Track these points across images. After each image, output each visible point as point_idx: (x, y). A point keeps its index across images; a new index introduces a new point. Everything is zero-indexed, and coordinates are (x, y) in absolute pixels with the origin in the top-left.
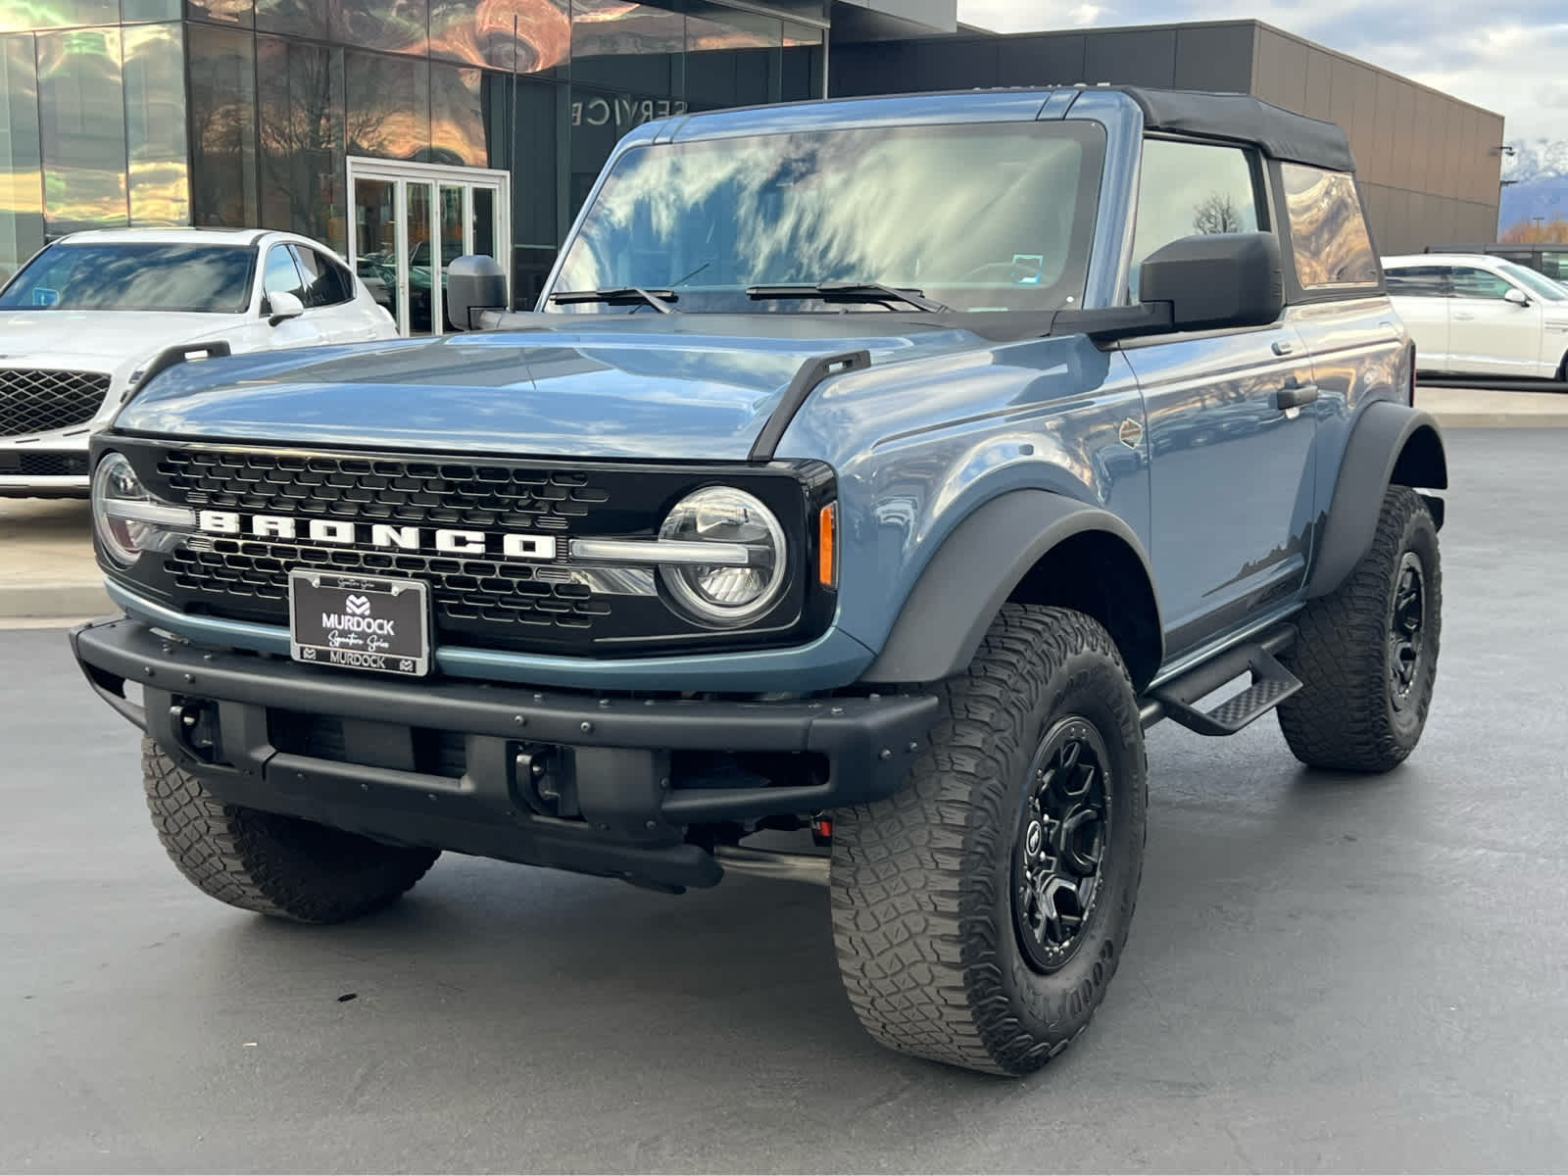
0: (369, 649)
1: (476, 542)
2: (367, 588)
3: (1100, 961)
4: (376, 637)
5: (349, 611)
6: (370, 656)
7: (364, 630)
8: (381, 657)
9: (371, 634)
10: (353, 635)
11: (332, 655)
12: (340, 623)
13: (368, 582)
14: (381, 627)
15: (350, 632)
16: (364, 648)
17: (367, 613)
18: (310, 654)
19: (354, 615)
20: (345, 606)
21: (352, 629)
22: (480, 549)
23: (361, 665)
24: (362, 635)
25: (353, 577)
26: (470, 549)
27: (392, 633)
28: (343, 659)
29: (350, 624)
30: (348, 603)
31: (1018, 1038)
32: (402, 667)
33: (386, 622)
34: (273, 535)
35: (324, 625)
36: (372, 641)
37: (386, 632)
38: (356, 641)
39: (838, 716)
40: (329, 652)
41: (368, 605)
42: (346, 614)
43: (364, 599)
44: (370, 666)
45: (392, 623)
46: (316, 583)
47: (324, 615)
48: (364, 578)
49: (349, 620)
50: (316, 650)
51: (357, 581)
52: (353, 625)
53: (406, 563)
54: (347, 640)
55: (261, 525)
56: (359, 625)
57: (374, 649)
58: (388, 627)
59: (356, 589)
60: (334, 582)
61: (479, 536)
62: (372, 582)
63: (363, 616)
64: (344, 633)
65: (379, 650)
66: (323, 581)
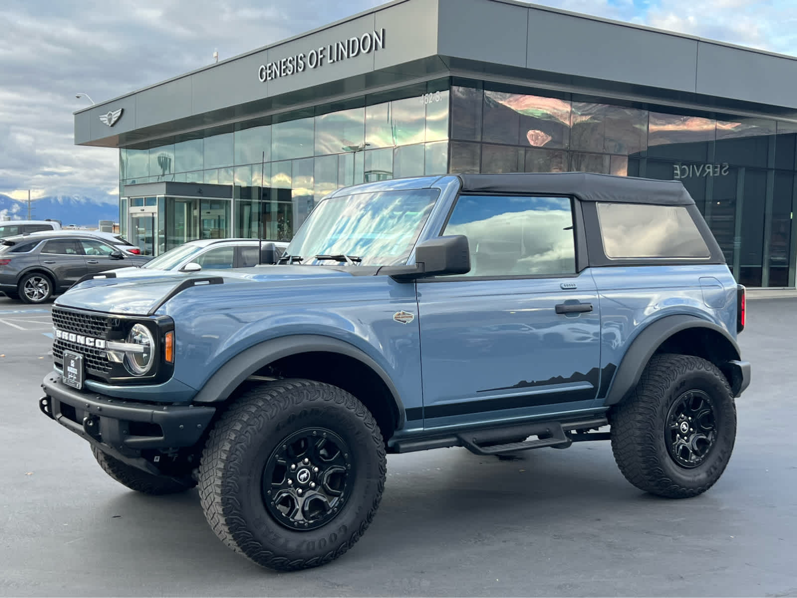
0: (73, 379)
1: (92, 342)
3: (336, 533)
4: (74, 375)
6: (73, 382)
11: (68, 381)
17: (74, 366)
22: (92, 344)
31: (262, 552)
32: (77, 386)
37: (76, 373)
39: (165, 411)
42: (71, 366)
44: (73, 385)
49: (71, 369)
50: (66, 379)
53: (81, 349)
54: (71, 376)
59: (72, 357)
61: (93, 340)
64: (70, 373)
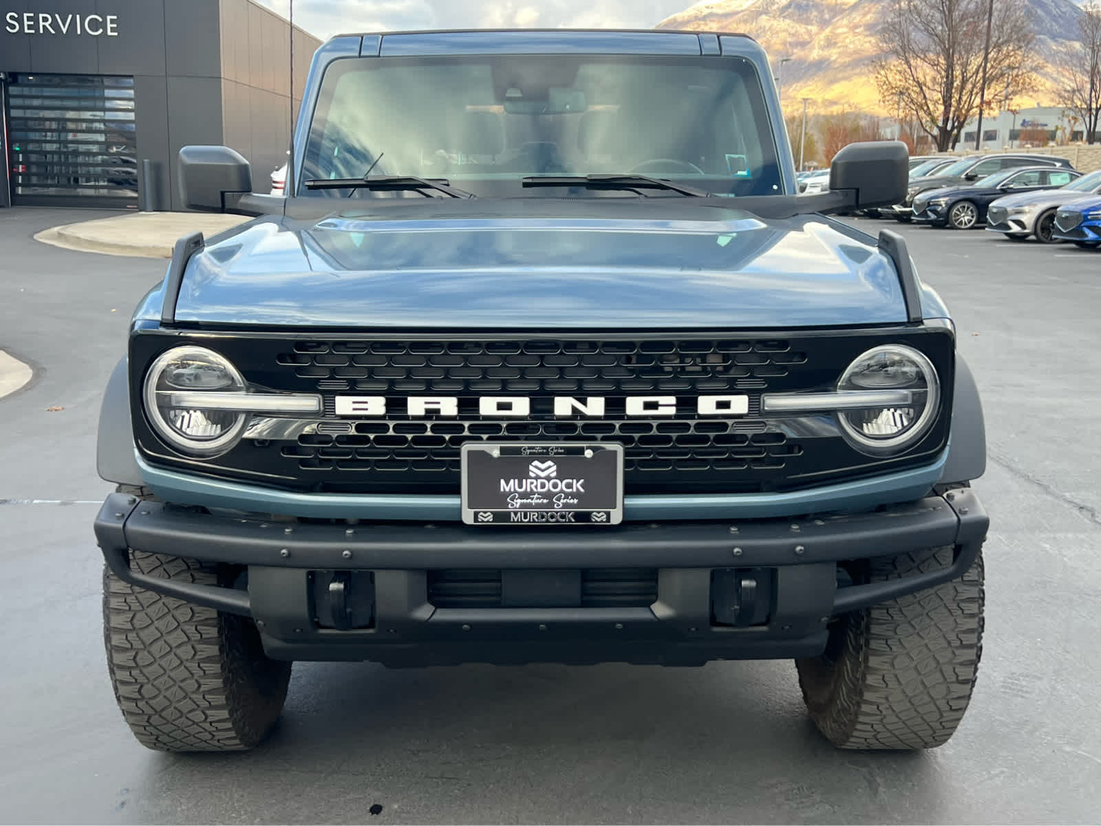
0: (555, 506)
1: (667, 406)
2: (555, 454)
4: (563, 495)
5: (532, 474)
6: (557, 512)
7: (549, 490)
8: (570, 512)
9: (557, 494)
10: (536, 496)
11: (512, 515)
12: (520, 487)
13: (557, 448)
14: (569, 486)
15: (532, 493)
16: (551, 505)
17: (554, 475)
18: (487, 517)
19: (537, 478)
20: (528, 471)
21: (535, 490)
22: (672, 411)
23: (547, 521)
24: (549, 495)
25: (539, 445)
26: (662, 411)
27: (582, 490)
28: (525, 518)
29: (533, 486)
30: (531, 468)
32: (594, 518)
33: (575, 481)
34: (432, 414)
35: (502, 490)
36: (559, 499)
37: (575, 490)
38: (538, 501)
40: (510, 513)
41: (555, 468)
42: (529, 477)
43: (550, 463)
44: (557, 521)
45: (582, 481)
46: (496, 453)
47: (502, 482)
48: (553, 445)
49: (532, 483)
50: (492, 512)
51: (543, 448)
52: (536, 487)
53: (593, 428)
54: (529, 501)
55: (416, 406)
56: (543, 486)
57: (561, 505)
58: (578, 486)
59: (543, 456)
60: (518, 451)
61: (672, 400)
62: (561, 448)
63: (548, 478)
64: (524, 495)
65: (566, 506)
66: (503, 450)
